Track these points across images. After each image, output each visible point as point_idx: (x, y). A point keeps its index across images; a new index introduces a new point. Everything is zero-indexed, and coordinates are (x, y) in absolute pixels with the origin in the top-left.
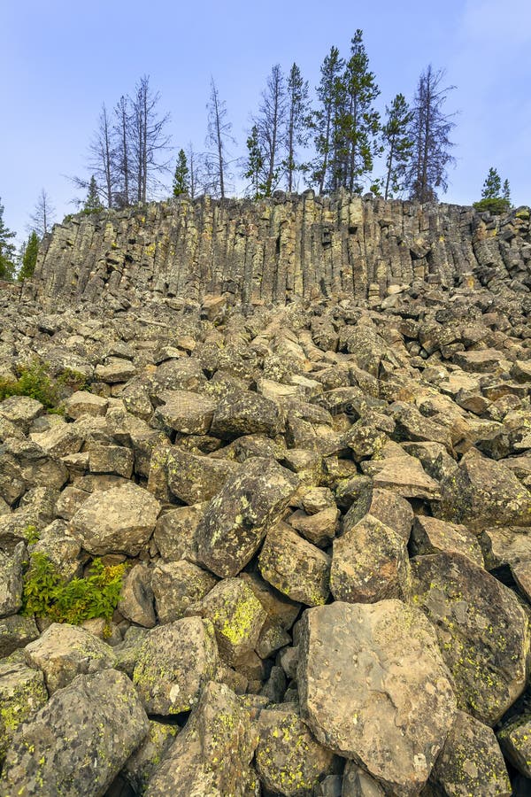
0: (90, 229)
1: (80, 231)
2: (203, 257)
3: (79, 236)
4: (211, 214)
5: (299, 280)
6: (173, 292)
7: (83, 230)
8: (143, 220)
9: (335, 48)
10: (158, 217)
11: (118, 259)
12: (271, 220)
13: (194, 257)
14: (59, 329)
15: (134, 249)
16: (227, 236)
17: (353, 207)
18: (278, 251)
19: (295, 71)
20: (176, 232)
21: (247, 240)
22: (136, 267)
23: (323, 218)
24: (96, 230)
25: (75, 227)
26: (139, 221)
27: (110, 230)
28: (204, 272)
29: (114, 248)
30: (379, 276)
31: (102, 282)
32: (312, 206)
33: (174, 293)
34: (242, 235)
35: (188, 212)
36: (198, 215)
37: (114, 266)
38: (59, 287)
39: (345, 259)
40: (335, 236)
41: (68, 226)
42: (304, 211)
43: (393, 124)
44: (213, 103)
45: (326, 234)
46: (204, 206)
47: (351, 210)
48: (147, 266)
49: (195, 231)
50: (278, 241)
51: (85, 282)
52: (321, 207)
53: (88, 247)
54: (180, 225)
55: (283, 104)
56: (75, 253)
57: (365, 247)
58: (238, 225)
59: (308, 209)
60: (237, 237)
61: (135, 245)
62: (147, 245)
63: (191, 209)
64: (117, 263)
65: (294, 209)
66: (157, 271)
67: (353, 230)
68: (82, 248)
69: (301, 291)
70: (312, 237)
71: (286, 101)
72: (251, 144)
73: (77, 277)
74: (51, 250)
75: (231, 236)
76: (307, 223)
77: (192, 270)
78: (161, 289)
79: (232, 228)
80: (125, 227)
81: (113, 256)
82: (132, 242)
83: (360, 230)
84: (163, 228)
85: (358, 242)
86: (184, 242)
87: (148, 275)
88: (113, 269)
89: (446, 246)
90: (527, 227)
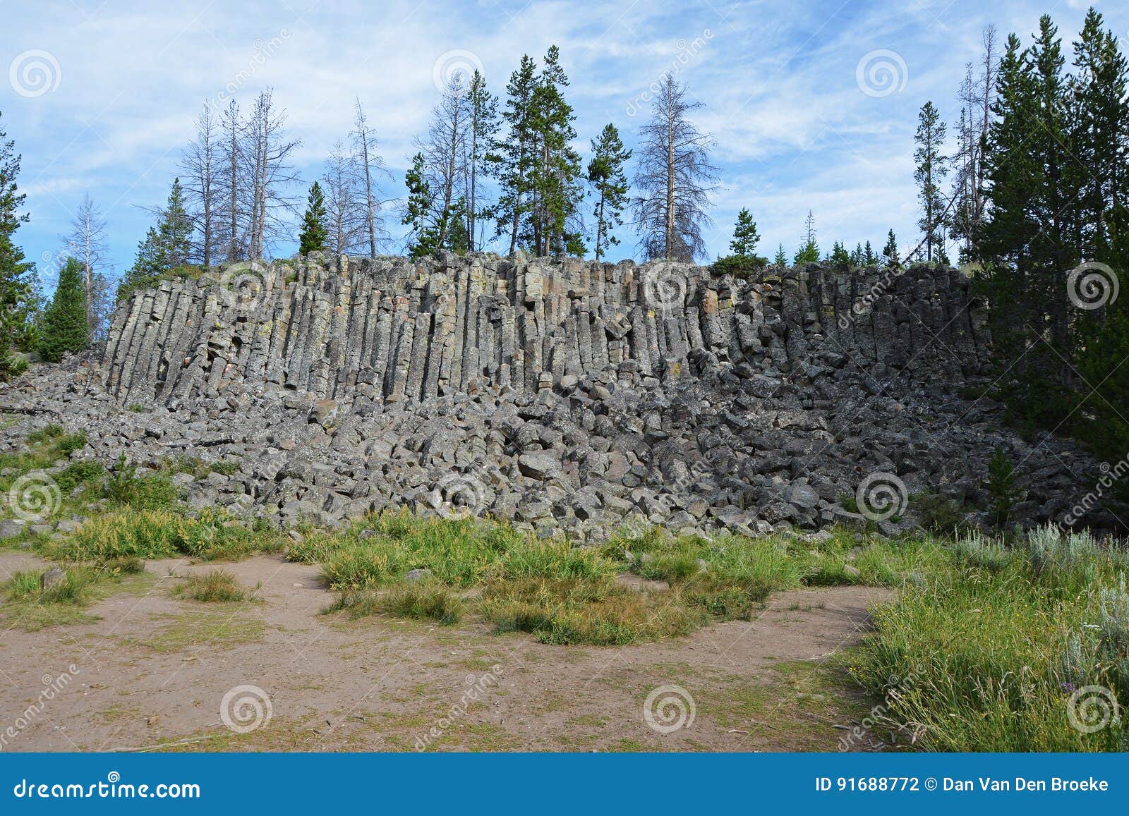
1: (173, 303)
3: (170, 309)
4: (348, 282)
5: (457, 368)
6: (292, 382)
7: (176, 302)
11: (222, 343)
13: (324, 338)
15: (243, 328)
16: (368, 310)
18: (431, 331)
19: (478, 82)
20: (300, 305)
21: (393, 316)
22: (245, 351)
23: (495, 287)
24: (194, 302)
25: (165, 296)
27: (212, 304)
28: (334, 358)
29: (217, 328)
30: (554, 363)
31: (203, 372)
32: (479, 274)
33: (295, 383)
34: (387, 310)
35: (317, 278)
36: (330, 284)
37: (218, 352)
38: (140, 375)
39: (519, 341)
40: (506, 311)
41: (155, 294)
42: (468, 280)
43: (600, 161)
45: (494, 310)
46: (340, 271)
47: (527, 280)
48: (260, 349)
49: (325, 305)
50: (432, 319)
51: (178, 369)
52: (492, 274)
53: (182, 324)
54: (306, 297)
56: (164, 331)
57: (546, 326)
58: (381, 297)
59: (473, 278)
60: (381, 312)
61: (246, 324)
62: (262, 323)
63: (322, 274)
64: (221, 347)
65: (457, 277)
66: (273, 356)
67: (530, 306)
69: (458, 381)
70: (478, 313)
72: (412, 178)
73: (167, 362)
75: (373, 312)
76: (472, 294)
77: (320, 354)
78: (278, 379)
79: (375, 302)
81: (216, 338)
82: (242, 319)
83: (540, 305)
85: (535, 320)
86: (311, 318)
87: (261, 361)
88: (217, 355)
89: (657, 322)
90: (778, 294)
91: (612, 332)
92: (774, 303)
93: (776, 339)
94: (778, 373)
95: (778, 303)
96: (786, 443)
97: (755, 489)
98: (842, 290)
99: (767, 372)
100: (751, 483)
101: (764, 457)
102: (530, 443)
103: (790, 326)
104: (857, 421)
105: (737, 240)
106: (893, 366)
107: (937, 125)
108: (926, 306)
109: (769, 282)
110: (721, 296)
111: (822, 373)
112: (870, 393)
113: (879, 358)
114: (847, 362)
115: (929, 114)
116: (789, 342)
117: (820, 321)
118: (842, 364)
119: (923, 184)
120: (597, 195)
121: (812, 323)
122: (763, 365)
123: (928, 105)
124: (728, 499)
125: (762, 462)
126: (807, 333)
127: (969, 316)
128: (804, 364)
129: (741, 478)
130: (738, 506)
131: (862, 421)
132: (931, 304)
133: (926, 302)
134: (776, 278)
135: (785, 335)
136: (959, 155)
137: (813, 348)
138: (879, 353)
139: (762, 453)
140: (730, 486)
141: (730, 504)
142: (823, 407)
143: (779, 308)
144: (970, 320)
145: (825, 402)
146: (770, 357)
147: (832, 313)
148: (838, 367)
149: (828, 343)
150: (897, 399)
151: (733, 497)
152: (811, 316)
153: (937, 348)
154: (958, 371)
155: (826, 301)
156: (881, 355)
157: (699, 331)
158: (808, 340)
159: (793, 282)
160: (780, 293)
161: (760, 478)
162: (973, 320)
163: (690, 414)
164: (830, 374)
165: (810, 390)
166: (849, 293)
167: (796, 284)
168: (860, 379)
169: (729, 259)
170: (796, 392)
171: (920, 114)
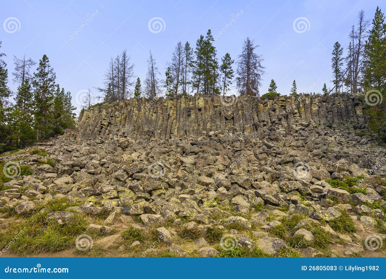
0: (96, 112)
1: (93, 113)
2: (139, 122)
3: (93, 115)
4: (144, 105)
5: (176, 130)
7: (94, 112)
8: (118, 108)
9: (202, 36)
10: (123, 106)
11: (105, 124)
12: (167, 106)
13: (136, 122)
14: (73, 150)
15: (112, 119)
16: (149, 113)
17: (200, 101)
18: (168, 119)
19: (187, 45)
20: (130, 112)
21: (157, 114)
22: (112, 126)
23: (189, 105)
24: (99, 112)
25: (92, 111)
26: (116, 108)
27: (104, 112)
28: (139, 128)
29: (104, 119)
30: (207, 128)
31: (99, 133)
32: (184, 100)
33: (127, 136)
34: (155, 113)
35: (136, 104)
36: (139, 105)
37: (104, 126)
38: (84, 135)
39: (196, 121)
40: (192, 112)
41: (89, 111)
42: (181, 103)
43: (224, 65)
44: (150, 59)
45: (188, 112)
46: (142, 102)
47: (199, 101)
48: (117, 126)
49: (137, 112)
50: (169, 115)
51: (93, 132)
52: (189, 100)
53: (96, 119)
54: (131, 109)
55: (183, 57)
56: (91, 121)
57: (205, 116)
58: (154, 109)
59: (182, 102)
60: (153, 114)
61: (113, 118)
62: (117, 118)
63: (137, 103)
64: (105, 125)
65: (177, 102)
66: (121, 127)
67: (200, 110)
68: (93, 119)
69: (176, 134)
70: (184, 113)
71: (183, 56)
72: (167, 74)
73: (90, 130)
74: (82, 120)
75: (151, 113)
76: (182, 107)
77: (135, 127)
78: (121, 134)
79: (152, 110)
80: (110, 111)
81: (104, 122)
82: (112, 117)
83: (203, 109)
84: (125, 111)
85: (201, 114)
86: (132, 116)
87: (117, 129)
88: (103, 127)
89: (242, 114)
90: (284, 105)
91: (227, 117)
92: (283, 108)
93: (283, 119)
94: (284, 129)
95: (284, 107)
96: (289, 152)
97: (277, 172)
98: (307, 102)
99: (281, 129)
100: (275, 169)
101: (281, 158)
102: (190, 153)
103: (288, 114)
104: (317, 144)
105: (270, 88)
106: (327, 126)
107: (340, 49)
108: (339, 106)
109: (281, 100)
110: (264, 105)
111: (301, 129)
112: (320, 135)
113: (321, 124)
114: (309, 125)
115: (337, 45)
116: (288, 119)
117: (299, 113)
118: (308, 126)
119: (334, 69)
120: (223, 75)
121: (296, 113)
122: (279, 127)
123: (337, 43)
124: (263, 177)
125: (280, 159)
126: (294, 117)
127: (355, 109)
128: (294, 126)
129: (270, 167)
130: (269, 181)
131: (319, 144)
132: (340, 105)
133: (339, 105)
134: (284, 99)
135: (286, 117)
136: (348, 57)
137: (297, 122)
138: (321, 122)
139: (280, 156)
140: (265, 171)
141: (265, 180)
142: (302, 140)
143: (285, 109)
144: (355, 110)
145: (303, 138)
146: (281, 125)
147: (304, 110)
148: (306, 127)
149: (302, 120)
150: (331, 137)
151: (266, 177)
152: (296, 111)
153: (343, 120)
154: (352, 127)
155: (301, 106)
156: (322, 123)
157: (257, 117)
158: (295, 119)
159: (289, 100)
160: (285, 104)
161: (279, 166)
162: (356, 111)
163: (251, 142)
164: (303, 129)
165: (297, 134)
166: (310, 103)
167: (291, 101)
168: (315, 130)
169: (267, 94)
170: (292, 135)
171: (334, 46)
